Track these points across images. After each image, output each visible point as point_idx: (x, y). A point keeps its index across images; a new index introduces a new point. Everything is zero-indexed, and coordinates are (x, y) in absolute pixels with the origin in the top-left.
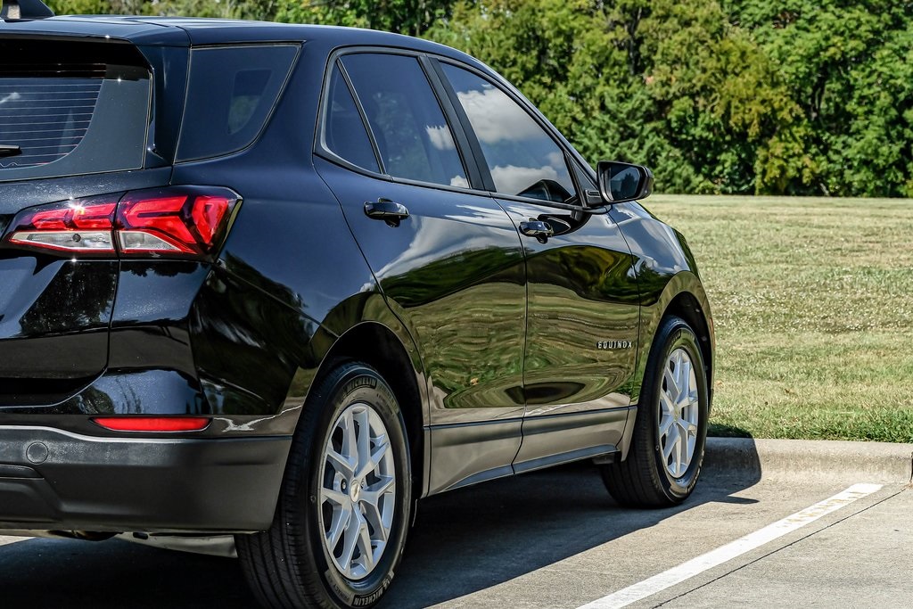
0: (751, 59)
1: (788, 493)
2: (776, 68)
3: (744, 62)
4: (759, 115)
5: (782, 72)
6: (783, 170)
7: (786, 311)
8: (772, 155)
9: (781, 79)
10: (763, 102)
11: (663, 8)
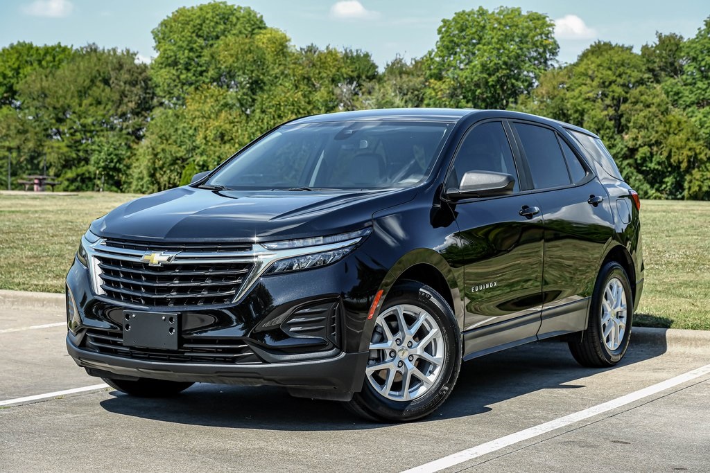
0: (684, 125)
1: (691, 359)
2: (698, 130)
3: (679, 127)
4: (688, 156)
5: (701, 132)
6: (700, 187)
7: (695, 261)
8: (695, 178)
9: (701, 137)
10: (690, 149)
11: (634, 98)
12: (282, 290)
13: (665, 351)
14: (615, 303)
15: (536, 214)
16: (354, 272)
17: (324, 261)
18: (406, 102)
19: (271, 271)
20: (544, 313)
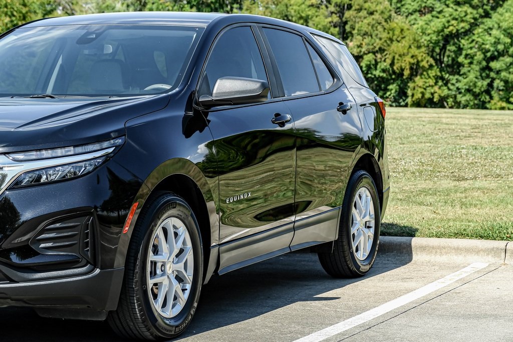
0: (406, 33)
1: (437, 268)
2: (419, 38)
3: (402, 34)
4: (410, 63)
5: (423, 40)
6: (423, 94)
7: (431, 169)
8: (417, 85)
9: (422, 44)
10: (412, 57)
11: (359, 5)
12: (31, 203)
13: (410, 260)
14: (364, 212)
15: (287, 122)
16: (106, 183)
17: (75, 173)
18: (128, 6)
19: (16, 185)
20: (297, 224)
